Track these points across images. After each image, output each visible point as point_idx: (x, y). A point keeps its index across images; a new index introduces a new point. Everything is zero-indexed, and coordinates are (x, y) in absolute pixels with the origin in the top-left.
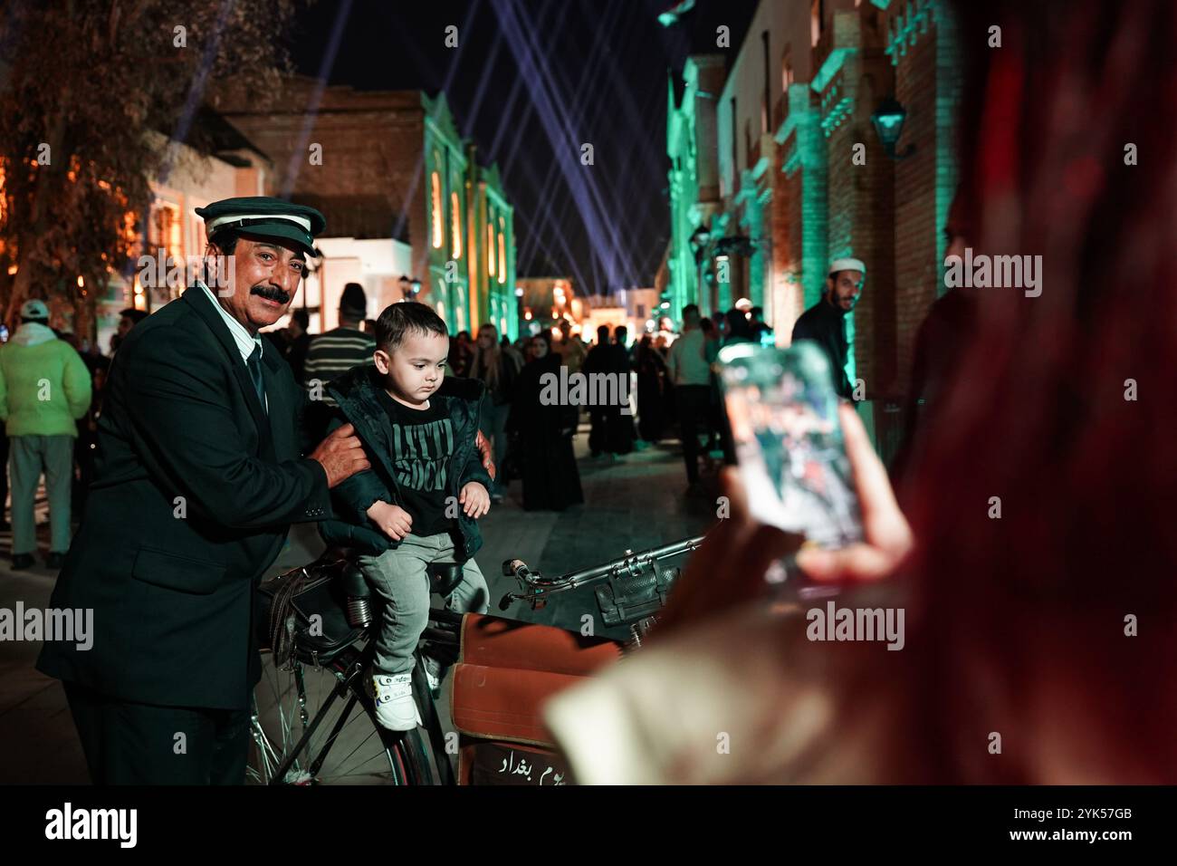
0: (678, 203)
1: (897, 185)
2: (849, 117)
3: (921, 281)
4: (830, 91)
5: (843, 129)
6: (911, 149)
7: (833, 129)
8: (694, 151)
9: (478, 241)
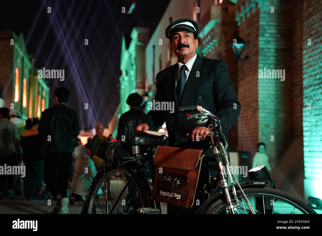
0: (125, 90)
1: (239, 73)
2: (215, 47)
3: (250, 110)
4: (207, 37)
5: (213, 53)
6: (247, 57)
7: (207, 53)
8: (134, 67)
9: (34, 102)
